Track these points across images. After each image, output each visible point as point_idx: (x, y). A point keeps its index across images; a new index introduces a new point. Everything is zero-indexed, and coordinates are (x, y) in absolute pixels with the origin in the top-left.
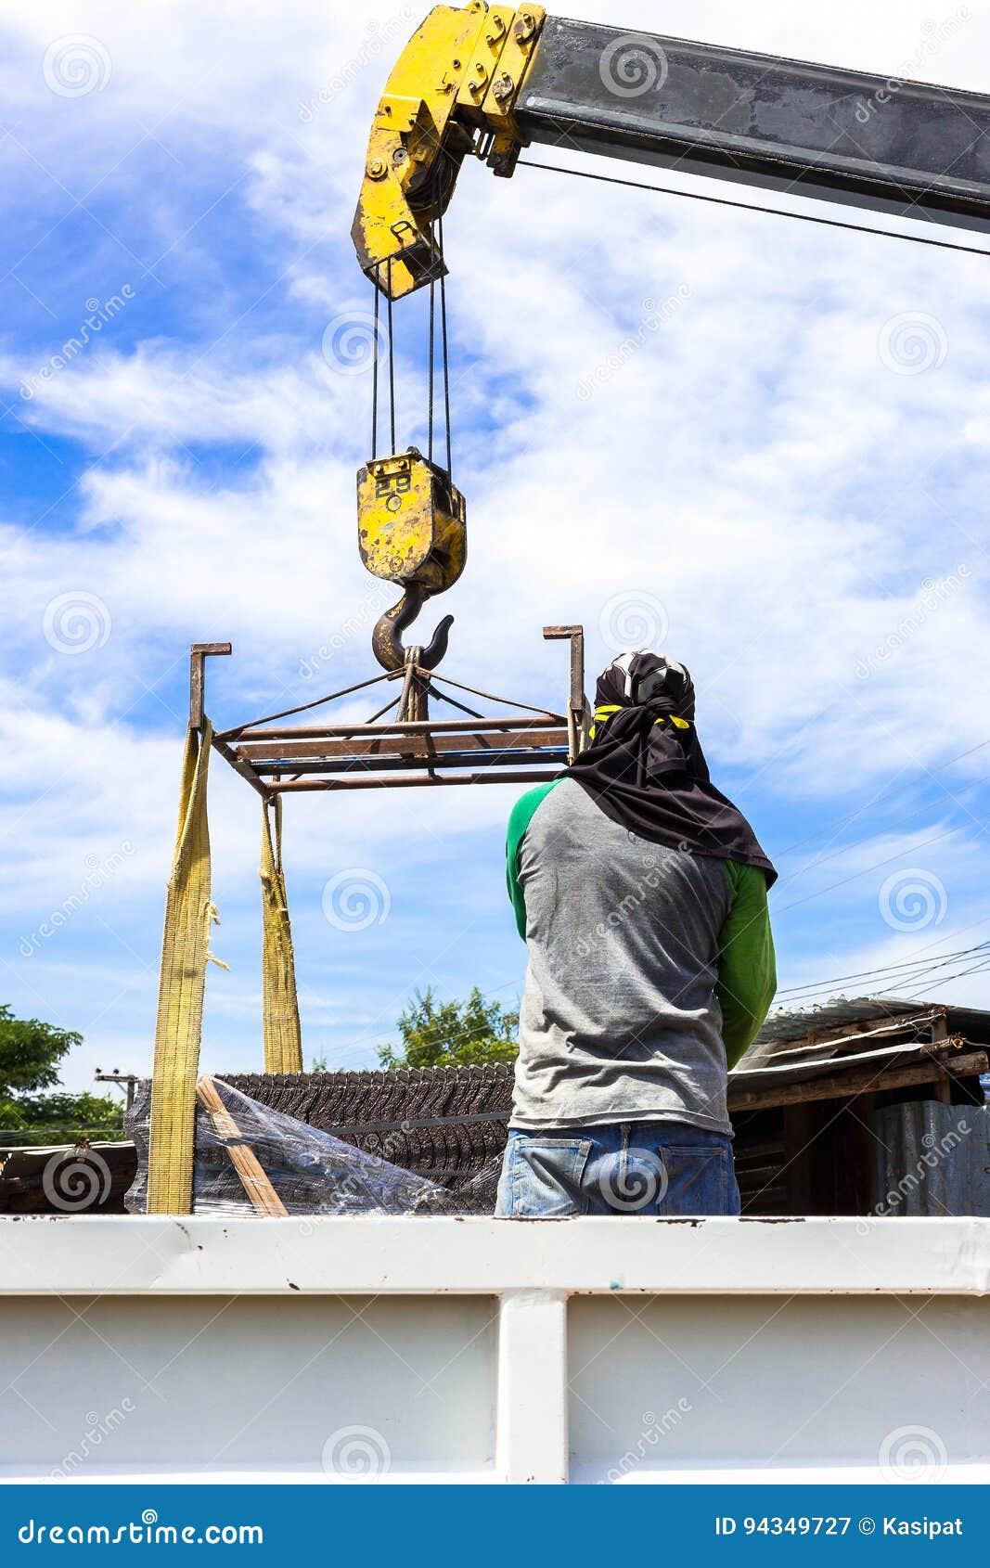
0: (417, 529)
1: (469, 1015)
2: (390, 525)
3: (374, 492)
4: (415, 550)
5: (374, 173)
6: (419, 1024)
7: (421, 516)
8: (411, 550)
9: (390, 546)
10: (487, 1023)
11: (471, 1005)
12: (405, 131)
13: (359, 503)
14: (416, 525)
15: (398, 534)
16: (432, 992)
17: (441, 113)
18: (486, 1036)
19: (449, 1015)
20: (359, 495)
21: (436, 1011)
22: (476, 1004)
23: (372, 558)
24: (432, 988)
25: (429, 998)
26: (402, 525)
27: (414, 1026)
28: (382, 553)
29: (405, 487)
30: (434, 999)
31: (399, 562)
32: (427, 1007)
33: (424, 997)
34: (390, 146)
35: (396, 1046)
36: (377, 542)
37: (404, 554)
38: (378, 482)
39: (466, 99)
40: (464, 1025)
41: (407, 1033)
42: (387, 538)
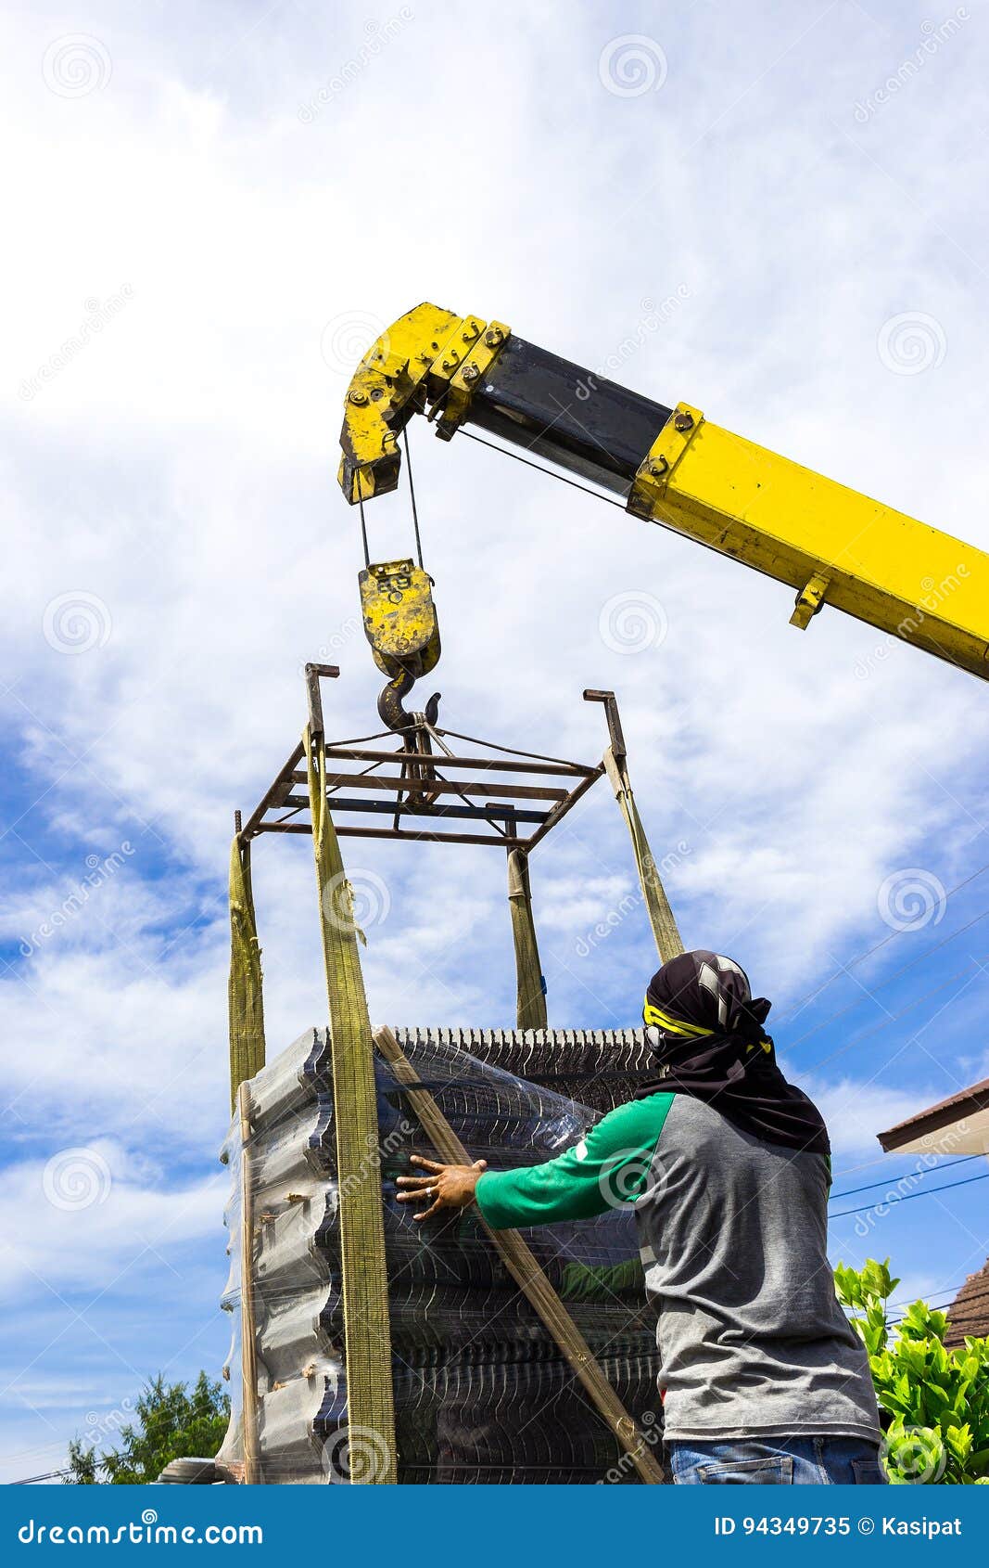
0: (420, 617)
1: (198, 1394)
2: (394, 614)
3: (376, 588)
4: (419, 634)
5: (356, 399)
6: (153, 1407)
7: (423, 607)
8: (415, 633)
9: (395, 630)
10: (211, 1401)
11: (199, 1386)
12: (391, 376)
13: (362, 597)
14: (418, 614)
15: (401, 621)
16: (162, 1376)
17: (417, 372)
18: (210, 1413)
19: (177, 1395)
20: (362, 591)
21: (166, 1392)
22: (203, 1385)
23: (379, 639)
24: (162, 1372)
25: (160, 1382)
26: (405, 613)
27: (149, 1408)
28: (388, 635)
29: (406, 585)
30: (164, 1383)
31: (405, 643)
32: (159, 1390)
33: (156, 1382)
34: (370, 386)
35: (136, 1426)
36: (383, 627)
37: (409, 637)
38: (379, 582)
39: (437, 370)
40: (191, 1401)
41: (145, 1416)
42: (391, 624)
